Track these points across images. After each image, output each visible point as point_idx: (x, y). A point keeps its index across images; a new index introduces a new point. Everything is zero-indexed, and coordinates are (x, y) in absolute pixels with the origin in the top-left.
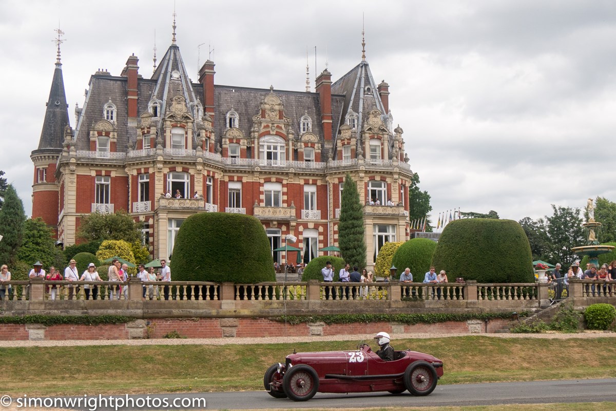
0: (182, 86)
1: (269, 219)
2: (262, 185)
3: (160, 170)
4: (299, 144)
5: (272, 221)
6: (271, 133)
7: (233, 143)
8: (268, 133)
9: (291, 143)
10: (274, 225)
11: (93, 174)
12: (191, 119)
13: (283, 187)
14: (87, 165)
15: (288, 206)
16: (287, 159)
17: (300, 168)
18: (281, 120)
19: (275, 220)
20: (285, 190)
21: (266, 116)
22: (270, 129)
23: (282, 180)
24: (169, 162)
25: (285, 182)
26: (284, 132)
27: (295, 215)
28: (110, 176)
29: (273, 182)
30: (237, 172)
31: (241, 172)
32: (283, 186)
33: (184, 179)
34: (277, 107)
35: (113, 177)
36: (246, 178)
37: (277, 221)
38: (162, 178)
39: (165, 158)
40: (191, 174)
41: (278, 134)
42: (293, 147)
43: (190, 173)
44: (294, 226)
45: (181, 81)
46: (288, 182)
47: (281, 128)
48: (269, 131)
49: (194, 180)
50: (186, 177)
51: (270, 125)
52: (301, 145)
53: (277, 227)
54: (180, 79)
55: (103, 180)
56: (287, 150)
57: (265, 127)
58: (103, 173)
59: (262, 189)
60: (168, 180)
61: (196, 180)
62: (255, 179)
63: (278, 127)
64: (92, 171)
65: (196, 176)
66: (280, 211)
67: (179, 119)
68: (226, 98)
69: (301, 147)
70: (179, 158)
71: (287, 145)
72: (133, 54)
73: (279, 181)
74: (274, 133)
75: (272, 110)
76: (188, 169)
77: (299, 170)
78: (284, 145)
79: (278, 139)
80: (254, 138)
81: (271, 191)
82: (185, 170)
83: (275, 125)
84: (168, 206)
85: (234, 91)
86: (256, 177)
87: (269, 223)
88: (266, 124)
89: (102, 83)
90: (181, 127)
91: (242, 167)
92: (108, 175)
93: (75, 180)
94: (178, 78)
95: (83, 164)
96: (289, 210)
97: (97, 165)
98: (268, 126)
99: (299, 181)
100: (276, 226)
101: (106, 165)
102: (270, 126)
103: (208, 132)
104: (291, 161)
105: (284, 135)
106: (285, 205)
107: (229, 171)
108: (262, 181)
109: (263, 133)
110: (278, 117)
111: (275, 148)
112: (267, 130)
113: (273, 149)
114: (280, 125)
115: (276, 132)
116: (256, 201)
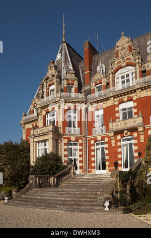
0: (62, 61)
2: (118, 106)
4: (146, 64)
5: (123, 131)
6: (123, 65)
7: (98, 84)
8: (121, 67)
9: (138, 67)
10: (126, 134)
14: (28, 122)
15: (137, 116)
16: (136, 79)
18: (131, 53)
19: (125, 130)
20: (135, 104)
21: (119, 55)
23: (132, 97)
25: (134, 98)
26: (132, 61)
27: (142, 122)
28: (37, 126)
29: (125, 102)
31: (101, 101)
32: (134, 101)
36: (105, 104)
37: (127, 130)
38: (42, 118)
41: (127, 65)
42: (141, 69)
44: (142, 131)
46: (137, 97)
47: (130, 59)
51: (121, 60)
52: (148, 65)
54: (61, 57)
56: (136, 73)
57: (117, 64)
59: (117, 109)
60: (47, 119)
62: (112, 103)
63: (128, 59)
64: (30, 125)
66: (130, 122)
67: (51, 79)
71: (136, 69)
73: (130, 99)
75: (123, 49)
77: (144, 84)
78: (134, 70)
79: (129, 68)
80: (110, 74)
81: (126, 109)
83: (125, 58)
84: (35, 134)
86: (112, 101)
87: (123, 133)
88: (118, 61)
90: (53, 84)
93: (25, 132)
95: (26, 123)
96: (137, 119)
97: (31, 122)
98: (120, 62)
99: (147, 94)
100: (129, 134)
101: (34, 120)
103: (71, 80)
104: (138, 79)
108: (117, 103)
109: (116, 68)
110: (128, 52)
111: (128, 76)
112: (119, 65)
113: (127, 77)
114: (129, 57)
115: (126, 63)
116: (111, 119)
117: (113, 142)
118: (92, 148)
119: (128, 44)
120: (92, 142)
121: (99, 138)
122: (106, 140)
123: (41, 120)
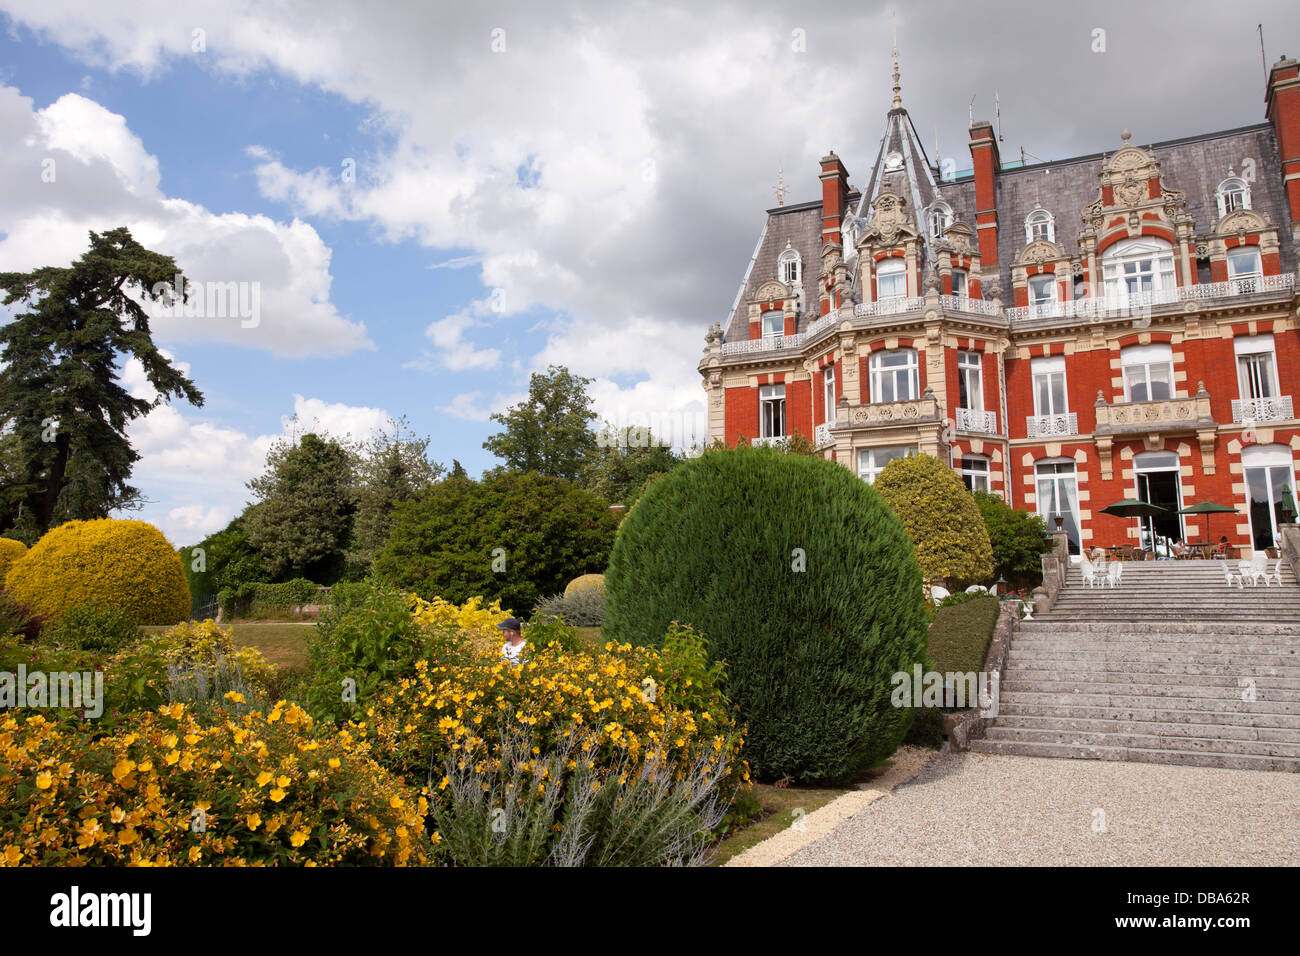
0: (908, 179)
1: (1135, 431)
2: (1117, 355)
3: (850, 352)
4: (1211, 244)
5: (1146, 435)
6: (1131, 232)
7: (1038, 274)
8: (1123, 237)
9: (1184, 246)
10: (1155, 444)
11: (753, 383)
12: (911, 236)
13: (1173, 352)
14: (741, 367)
15: (1190, 395)
16: (1180, 283)
17: (1214, 300)
18: (1157, 200)
19: (1154, 433)
20: (1180, 357)
21: (1117, 198)
22: (1126, 226)
23: (1170, 335)
24: (868, 332)
25: (1176, 339)
26: (1164, 223)
27: (1209, 414)
28: (783, 383)
29: (1145, 345)
30: (1049, 333)
31: (1058, 332)
32: (1176, 349)
33: (906, 363)
34: (1144, 174)
35: (789, 384)
36: (1073, 344)
37: (1161, 433)
38: (857, 368)
39: (857, 324)
40: (919, 349)
41: (1148, 233)
42: (1195, 255)
43: (916, 349)
44: (1210, 442)
45: (905, 170)
46: (1187, 338)
47: (1156, 217)
48: (1125, 231)
49: (925, 361)
50: (910, 357)
51: (1126, 216)
52: (1216, 247)
53: (1166, 450)
54: (903, 167)
55: (773, 393)
56: (1178, 264)
57: (1112, 224)
58: (771, 379)
59: (1114, 364)
60: (871, 369)
61: (929, 360)
62: (1097, 343)
63: (1147, 217)
64: (751, 378)
65: (929, 351)
66: (1167, 410)
67: (889, 242)
68: (1030, 191)
69: (1216, 250)
70: (887, 320)
71: (1177, 252)
72: (832, 153)
73: (1160, 341)
74: (1139, 231)
75: (1131, 183)
76: (912, 340)
77: (1211, 304)
78: (1172, 254)
79: (1153, 244)
80: (1087, 253)
81: (1143, 367)
82: (906, 345)
83: (1140, 214)
84: (856, 422)
85: (1047, 172)
86: (1098, 338)
87: (1141, 441)
88: (1115, 218)
89: (784, 219)
90: (894, 257)
91: (1057, 322)
92: (779, 383)
93: (723, 400)
94: (898, 167)
95: (733, 367)
96: (1193, 403)
97: (757, 365)
98: (1121, 221)
99: (1219, 332)
100: (1162, 447)
101: (773, 363)
102: (1127, 220)
103: (960, 257)
104: (1188, 286)
105: (1164, 231)
106: (1184, 394)
107: (1029, 335)
108: (1115, 346)
109: (1108, 238)
110: (1147, 194)
111: (1146, 266)
112: (1118, 228)
113: (1143, 269)
114: (1152, 212)
115: (1144, 228)
116: (1100, 392)
117: (1106, 467)
118: (1028, 480)
119: (1146, 171)
120: (1028, 460)
121: (1054, 451)
122: (1081, 457)
123: (851, 372)
